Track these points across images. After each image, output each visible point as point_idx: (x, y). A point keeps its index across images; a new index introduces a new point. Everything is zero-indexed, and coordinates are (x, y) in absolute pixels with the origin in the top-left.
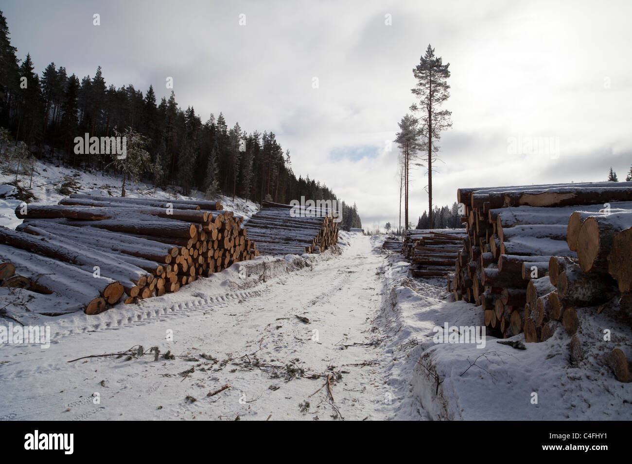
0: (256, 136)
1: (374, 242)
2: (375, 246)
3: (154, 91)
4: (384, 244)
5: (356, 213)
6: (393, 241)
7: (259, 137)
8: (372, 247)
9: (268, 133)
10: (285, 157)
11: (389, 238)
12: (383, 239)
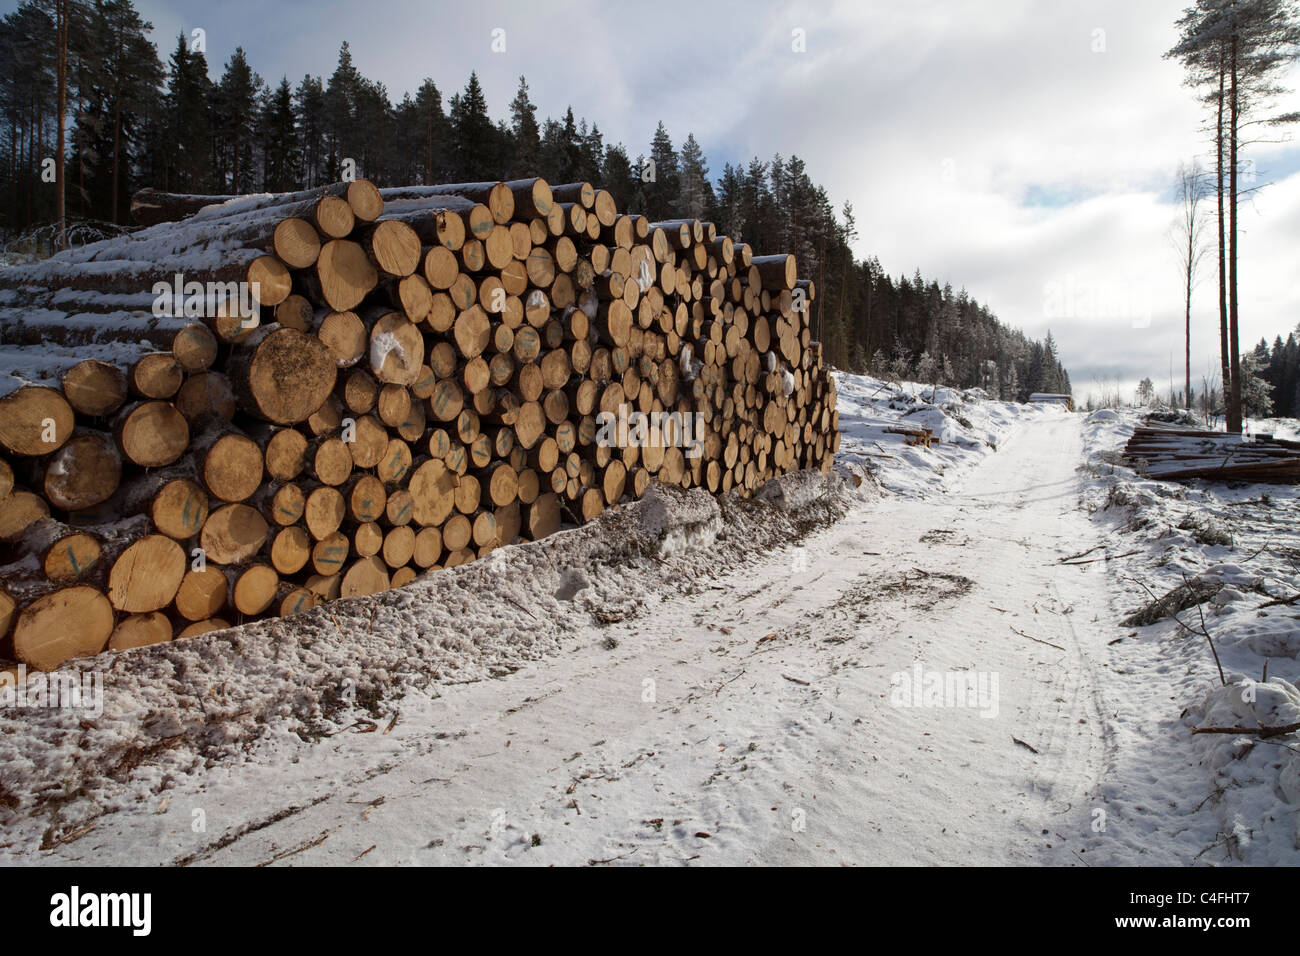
0: (756, 173)
1: (1094, 434)
2: (1096, 449)
3: (480, 85)
4: (1130, 442)
5: (1052, 358)
6: (1172, 427)
7: (764, 174)
8: (1085, 450)
9: (786, 160)
10: (840, 220)
11: (1152, 416)
12: (1131, 420)
